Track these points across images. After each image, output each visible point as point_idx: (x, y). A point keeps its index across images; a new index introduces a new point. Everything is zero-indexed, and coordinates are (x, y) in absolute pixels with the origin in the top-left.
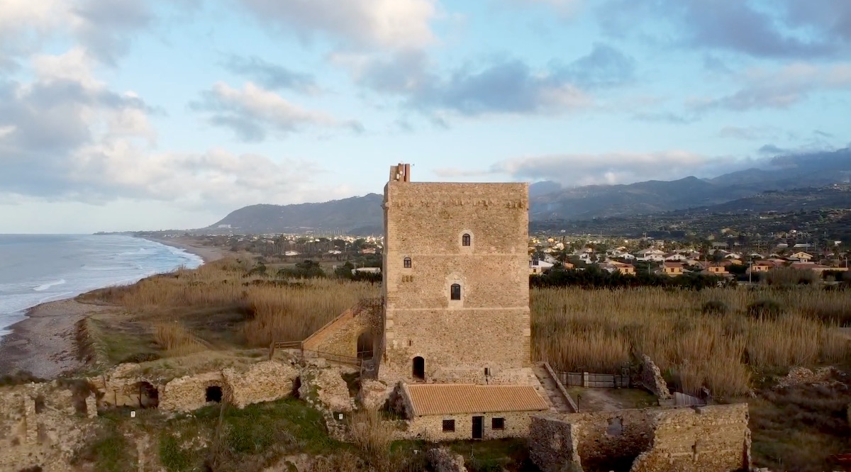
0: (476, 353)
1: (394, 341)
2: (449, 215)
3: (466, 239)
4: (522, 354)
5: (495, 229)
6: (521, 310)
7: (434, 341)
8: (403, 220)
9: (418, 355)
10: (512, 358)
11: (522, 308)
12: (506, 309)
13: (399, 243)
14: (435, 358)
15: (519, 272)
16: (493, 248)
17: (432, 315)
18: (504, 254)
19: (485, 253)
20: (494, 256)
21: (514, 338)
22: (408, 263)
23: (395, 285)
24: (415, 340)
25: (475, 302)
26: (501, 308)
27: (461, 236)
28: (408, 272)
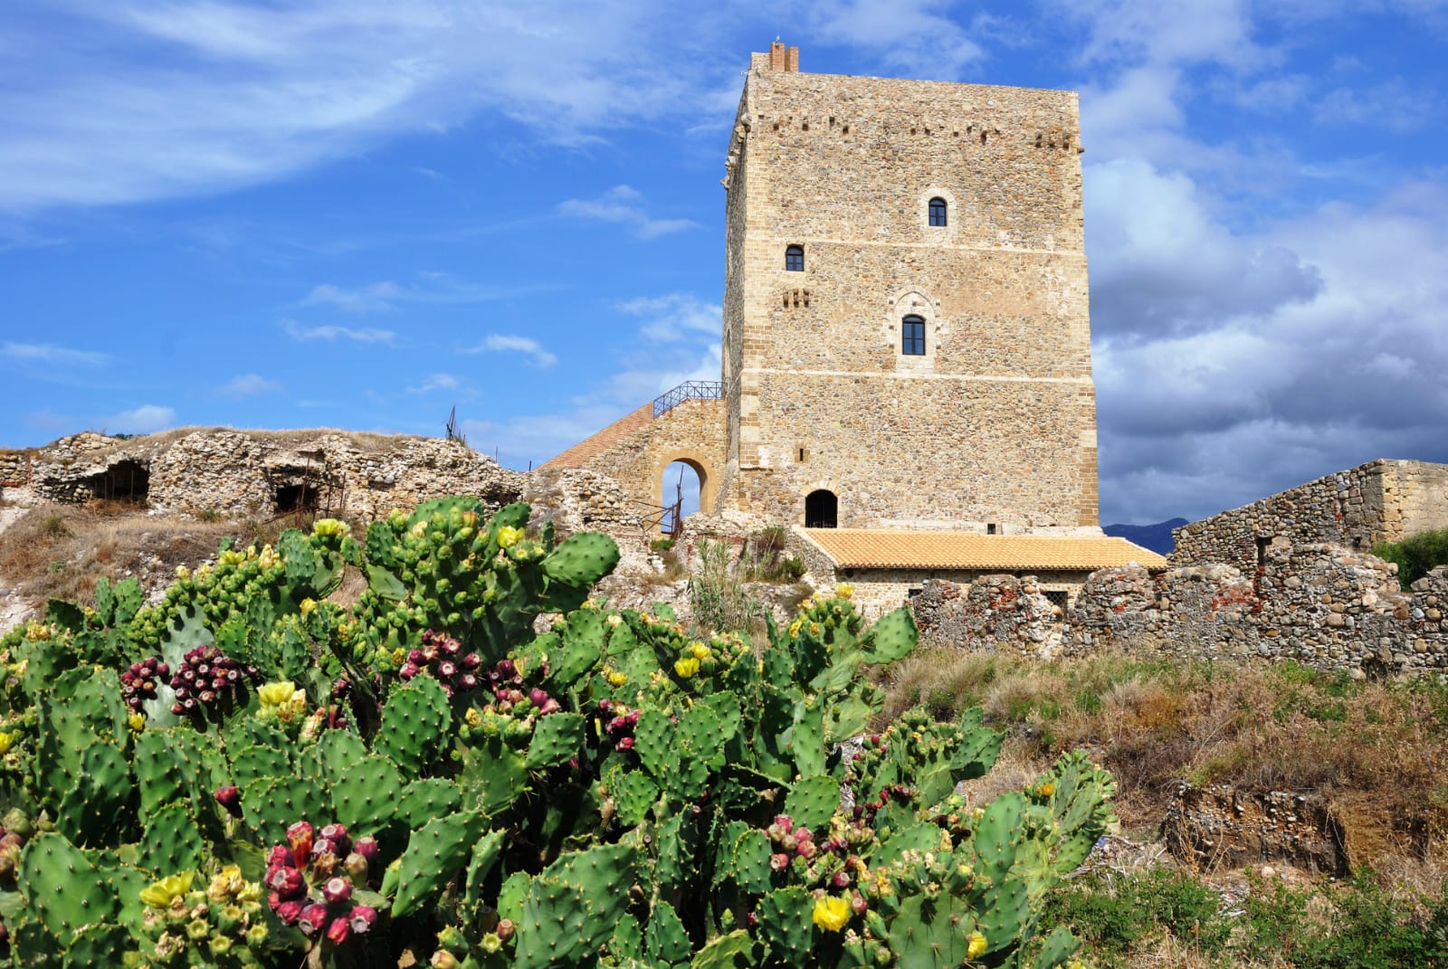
0: (966, 484)
1: (761, 449)
2: (895, 153)
3: (938, 210)
4: (1078, 491)
5: (1006, 192)
6: (1073, 385)
7: (863, 450)
8: (783, 157)
9: (822, 485)
10: (1055, 501)
11: (1074, 380)
12: (1037, 380)
13: (772, 211)
14: (865, 496)
15: (1067, 293)
16: (1003, 234)
17: (857, 387)
18: (1028, 250)
19: (983, 245)
20: (1006, 253)
21: (1059, 453)
22: (795, 255)
23: (764, 311)
24: (813, 448)
25: (962, 360)
26: (1026, 379)
27: (924, 203)
28: (798, 280)
